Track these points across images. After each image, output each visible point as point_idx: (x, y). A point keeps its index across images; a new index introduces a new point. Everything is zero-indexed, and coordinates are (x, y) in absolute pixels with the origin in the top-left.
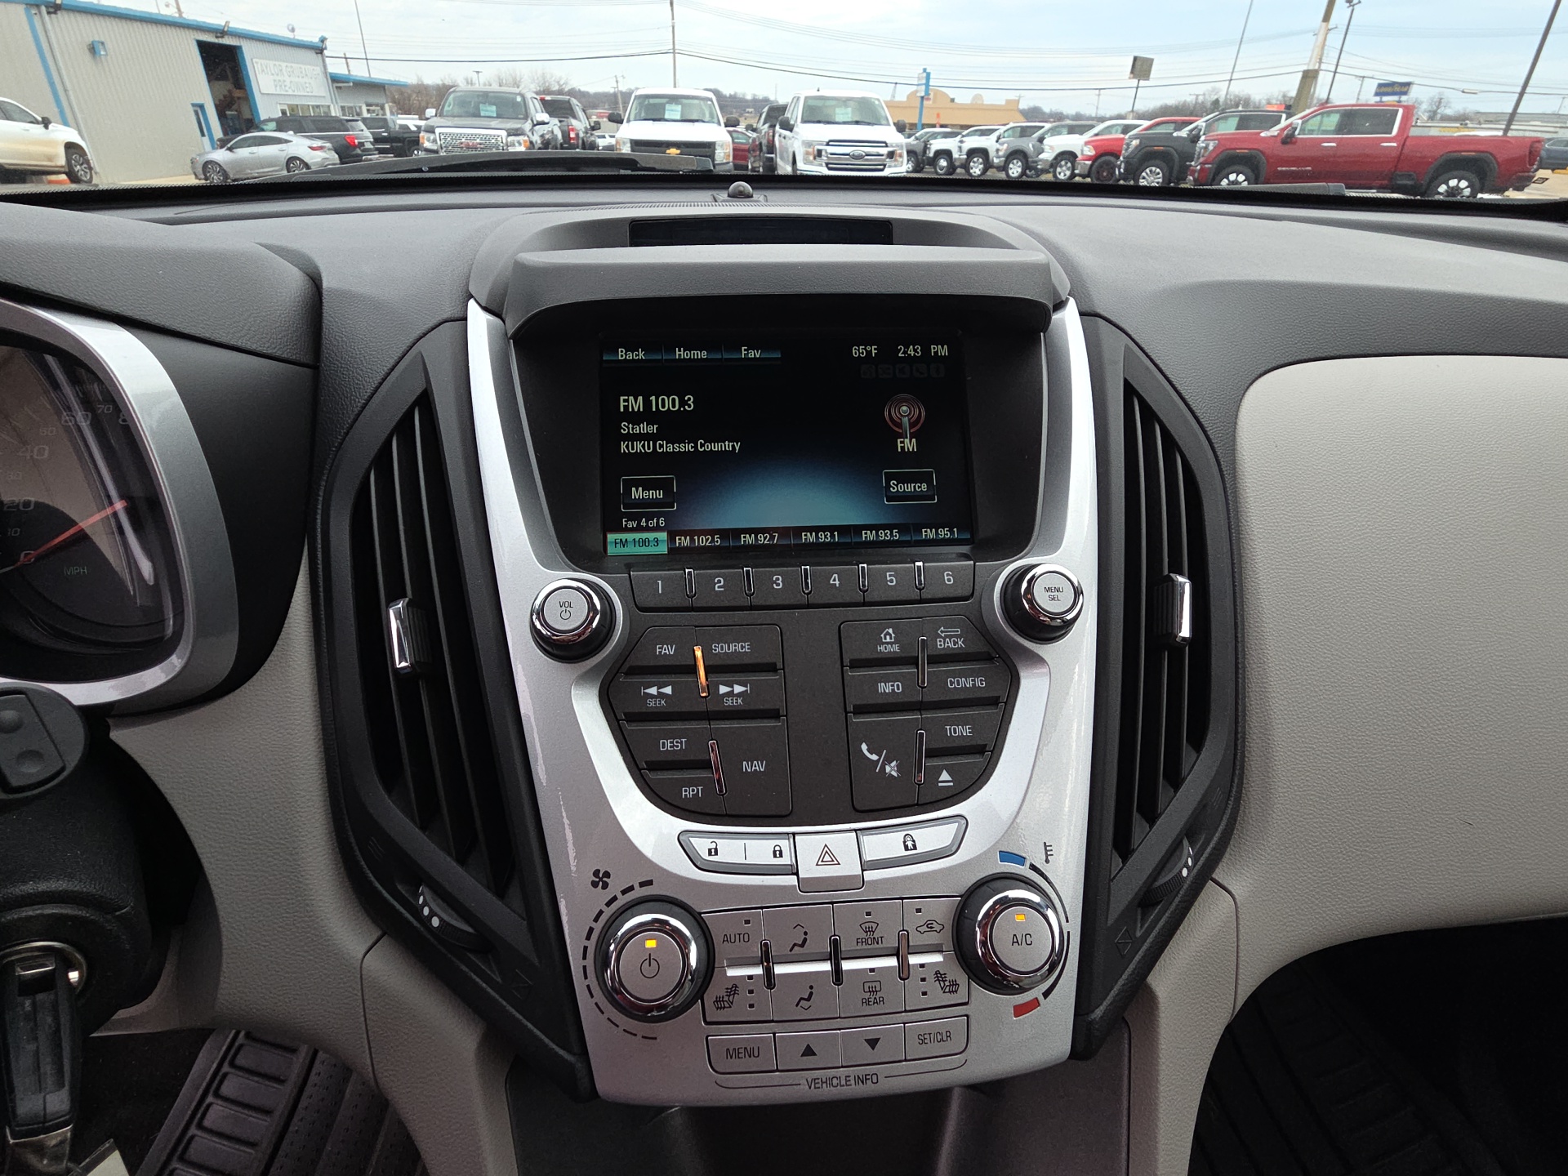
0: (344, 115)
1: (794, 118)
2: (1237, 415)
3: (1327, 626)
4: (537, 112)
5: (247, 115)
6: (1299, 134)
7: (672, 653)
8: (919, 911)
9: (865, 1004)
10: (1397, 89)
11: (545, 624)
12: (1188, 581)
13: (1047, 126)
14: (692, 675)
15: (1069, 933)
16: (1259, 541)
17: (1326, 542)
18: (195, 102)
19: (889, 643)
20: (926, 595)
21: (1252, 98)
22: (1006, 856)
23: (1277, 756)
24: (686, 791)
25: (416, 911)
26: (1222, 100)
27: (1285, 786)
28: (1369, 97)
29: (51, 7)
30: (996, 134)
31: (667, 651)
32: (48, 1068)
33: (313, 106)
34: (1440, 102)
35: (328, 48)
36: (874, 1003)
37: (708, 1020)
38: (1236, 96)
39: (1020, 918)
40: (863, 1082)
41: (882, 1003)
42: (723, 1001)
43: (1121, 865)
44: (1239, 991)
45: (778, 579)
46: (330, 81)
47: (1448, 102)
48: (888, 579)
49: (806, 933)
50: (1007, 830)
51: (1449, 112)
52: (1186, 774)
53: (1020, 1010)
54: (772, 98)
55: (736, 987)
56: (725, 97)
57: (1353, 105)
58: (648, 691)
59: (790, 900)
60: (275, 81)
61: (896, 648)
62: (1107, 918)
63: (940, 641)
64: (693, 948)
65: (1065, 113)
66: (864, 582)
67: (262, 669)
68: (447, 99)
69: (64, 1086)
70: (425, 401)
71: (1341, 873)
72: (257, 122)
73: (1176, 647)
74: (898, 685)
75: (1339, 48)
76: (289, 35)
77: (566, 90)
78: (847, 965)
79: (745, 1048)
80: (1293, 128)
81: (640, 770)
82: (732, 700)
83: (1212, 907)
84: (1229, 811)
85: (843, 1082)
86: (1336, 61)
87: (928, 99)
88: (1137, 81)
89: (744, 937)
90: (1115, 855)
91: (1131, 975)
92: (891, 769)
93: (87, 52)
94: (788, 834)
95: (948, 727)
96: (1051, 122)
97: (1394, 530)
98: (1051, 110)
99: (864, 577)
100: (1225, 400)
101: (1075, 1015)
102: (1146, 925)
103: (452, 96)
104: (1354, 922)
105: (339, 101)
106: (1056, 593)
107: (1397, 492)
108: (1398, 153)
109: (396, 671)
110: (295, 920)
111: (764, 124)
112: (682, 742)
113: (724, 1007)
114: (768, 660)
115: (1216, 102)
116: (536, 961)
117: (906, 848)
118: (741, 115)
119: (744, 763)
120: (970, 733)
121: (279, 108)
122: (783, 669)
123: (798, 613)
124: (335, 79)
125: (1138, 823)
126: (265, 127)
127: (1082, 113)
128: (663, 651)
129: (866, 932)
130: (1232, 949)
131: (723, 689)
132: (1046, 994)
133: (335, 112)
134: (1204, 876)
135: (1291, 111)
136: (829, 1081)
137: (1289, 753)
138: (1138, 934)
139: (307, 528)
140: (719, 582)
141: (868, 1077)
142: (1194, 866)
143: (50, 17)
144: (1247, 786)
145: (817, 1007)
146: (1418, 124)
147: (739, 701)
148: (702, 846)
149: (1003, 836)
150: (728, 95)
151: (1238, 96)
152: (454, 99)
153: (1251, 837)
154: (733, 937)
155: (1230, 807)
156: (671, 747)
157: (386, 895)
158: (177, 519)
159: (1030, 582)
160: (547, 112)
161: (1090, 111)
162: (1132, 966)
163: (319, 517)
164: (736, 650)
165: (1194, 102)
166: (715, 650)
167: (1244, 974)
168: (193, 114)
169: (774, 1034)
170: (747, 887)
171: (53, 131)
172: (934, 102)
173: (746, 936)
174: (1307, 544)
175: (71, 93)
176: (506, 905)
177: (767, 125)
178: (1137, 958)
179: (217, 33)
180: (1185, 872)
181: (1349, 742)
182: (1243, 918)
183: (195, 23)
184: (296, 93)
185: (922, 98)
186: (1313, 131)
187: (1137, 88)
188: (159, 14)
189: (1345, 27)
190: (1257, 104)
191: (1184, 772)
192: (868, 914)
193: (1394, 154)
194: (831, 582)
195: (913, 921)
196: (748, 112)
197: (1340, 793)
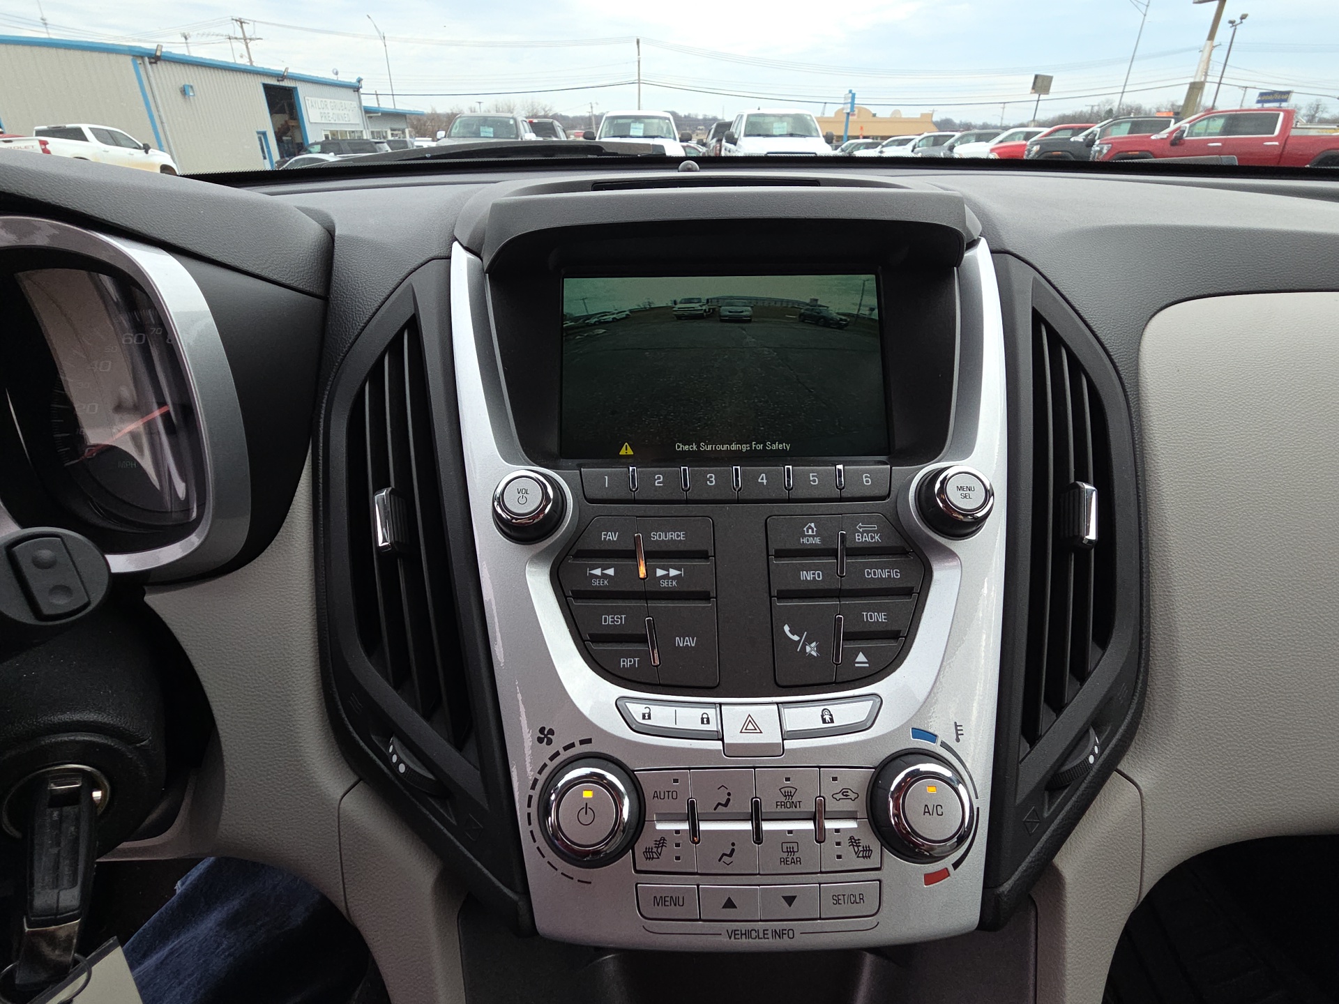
0: (374, 138)
1: (738, 132)
2: (1140, 343)
3: (1230, 536)
4: (526, 132)
5: (298, 140)
6: (1187, 137)
7: (615, 539)
8: (835, 779)
9: (782, 863)
10: (1277, 97)
11: (505, 508)
12: (1094, 488)
13: (957, 135)
14: (633, 559)
15: (978, 808)
16: (1162, 456)
17: (1229, 459)
18: (259, 130)
19: (811, 536)
20: (845, 494)
21: (1143, 107)
22: (919, 733)
23: (1181, 656)
24: (624, 661)
25: (386, 759)
26: (1115, 109)
27: (1190, 685)
28: (1251, 103)
29: (153, 58)
30: (912, 143)
31: (611, 538)
32: (65, 869)
33: (349, 132)
34: (1317, 108)
35: (363, 87)
36: (792, 862)
37: (638, 868)
38: (1127, 106)
39: (931, 790)
40: (779, 937)
41: (799, 863)
42: (652, 852)
43: (1029, 749)
44: (1145, 879)
45: (711, 477)
46: (363, 112)
47: (1325, 108)
48: (811, 479)
49: (729, 794)
50: (919, 709)
51: (1326, 116)
52: (1093, 666)
53: (931, 879)
54: (720, 117)
55: (664, 840)
56: (681, 117)
57: (1236, 111)
58: (594, 572)
59: (715, 764)
60: (321, 113)
61: (817, 540)
62: (1015, 799)
63: (858, 536)
64: (626, 801)
65: (973, 123)
66: (789, 481)
67: (269, 547)
68: (454, 123)
69: (76, 885)
70: (413, 325)
71: (1247, 772)
72: (306, 145)
73: (1083, 549)
74: (819, 574)
75: (1224, 62)
76: (334, 77)
77: (550, 115)
78: (766, 826)
79: (671, 897)
80: (1181, 131)
81: (584, 641)
82: (668, 582)
83: (1117, 796)
84: (1134, 706)
85: (761, 935)
86: (1220, 73)
87: (853, 115)
88: (1037, 95)
89: (672, 794)
90: (1024, 741)
91: (1038, 853)
92: (811, 649)
93: (179, 93)
94: (715, 704)
95: (865, 613)
96: (961, 131)
97: (1297, 449)
98: (961, 122)
99: (789, 476)
100: (1128, 329)
101: (984, 888)
102: (1053, 808)
103: (458, 121)
104: (1260, 819)
105: (370, 127)
106: (968, 492)
107: (1299, 414)
108: (1281, 150)
109: (379, 548)
110: (286, 763)
111: (713, 138)
112: (622, 618)
113: (653, 858)
114: (703, 548)
115: (1111, 111)
116: (486, 806)
117: (824, 721)
118: (694, 132)
119: (677, 638)
120: (885, 619)
121: (323, 133)
122: (714, 556)
123: (729, 507)
124: (368, 111)
125: (1045, 713)
126: (312, 150)
127: (989, 123)
128: (608, 538)
129: (786, 796)
130: (1138, 838)
131: (660, 572)
132: (956, 865)
133: (367, 136)
134: (1110, 766)
135: (1179, 116)
136: (747, 934)
137: (1194, 654)
138: (1046, 815)
139: (312, 432)
140: (659, 478)
141: (784, 932)
142: (1101, 755)
143: (152, 67)
144: (1152, 684)
145: (738, 864)
146: (1298, 126)
147: (674, 583)
148: (637, 710)
149: (915, 714)
150: (683, 116)
151: (1130, 106)
152: (460, 122)
153: (1155, 732)
154: (662, 794)
155: (1136, 702)
156: (612, 622)
157: (362, 744)
158: (202, 412)
159: (943, 483)
160: (534, 132)
161: (996, 121)
162: (1039, 845)
163: (322, 420)
164: (672, 538)
165: (1090, 112)
166: (654, 538)
167: (1149, 862)
168: (258, 139)
169: (698, 886)
170: (676, 749)
171: (152, 155)
172: (858, 117)
173: (674, 793)
174: (1210, 460)
175: (166, 125)
176: (464, 757)
177: (715, 140)
178: (1044, 838)
179: (278, 77)
180: (1091, 759)
181: (1254, 646)
182: (1148, 809)
183: (262, 70)
184: (337, 122)
185: (848, 114)
186: (1201, 133)
187: (1038, 101)
188: (235, 63)
189: (1229, 44)
190: (1148, 112)
191: (1090, 666)
192: (788, 779)
193: (1277, 152)
194: (760, 481)
195: (830, 788)
196: (699, 129)
197: (1245, 694)
